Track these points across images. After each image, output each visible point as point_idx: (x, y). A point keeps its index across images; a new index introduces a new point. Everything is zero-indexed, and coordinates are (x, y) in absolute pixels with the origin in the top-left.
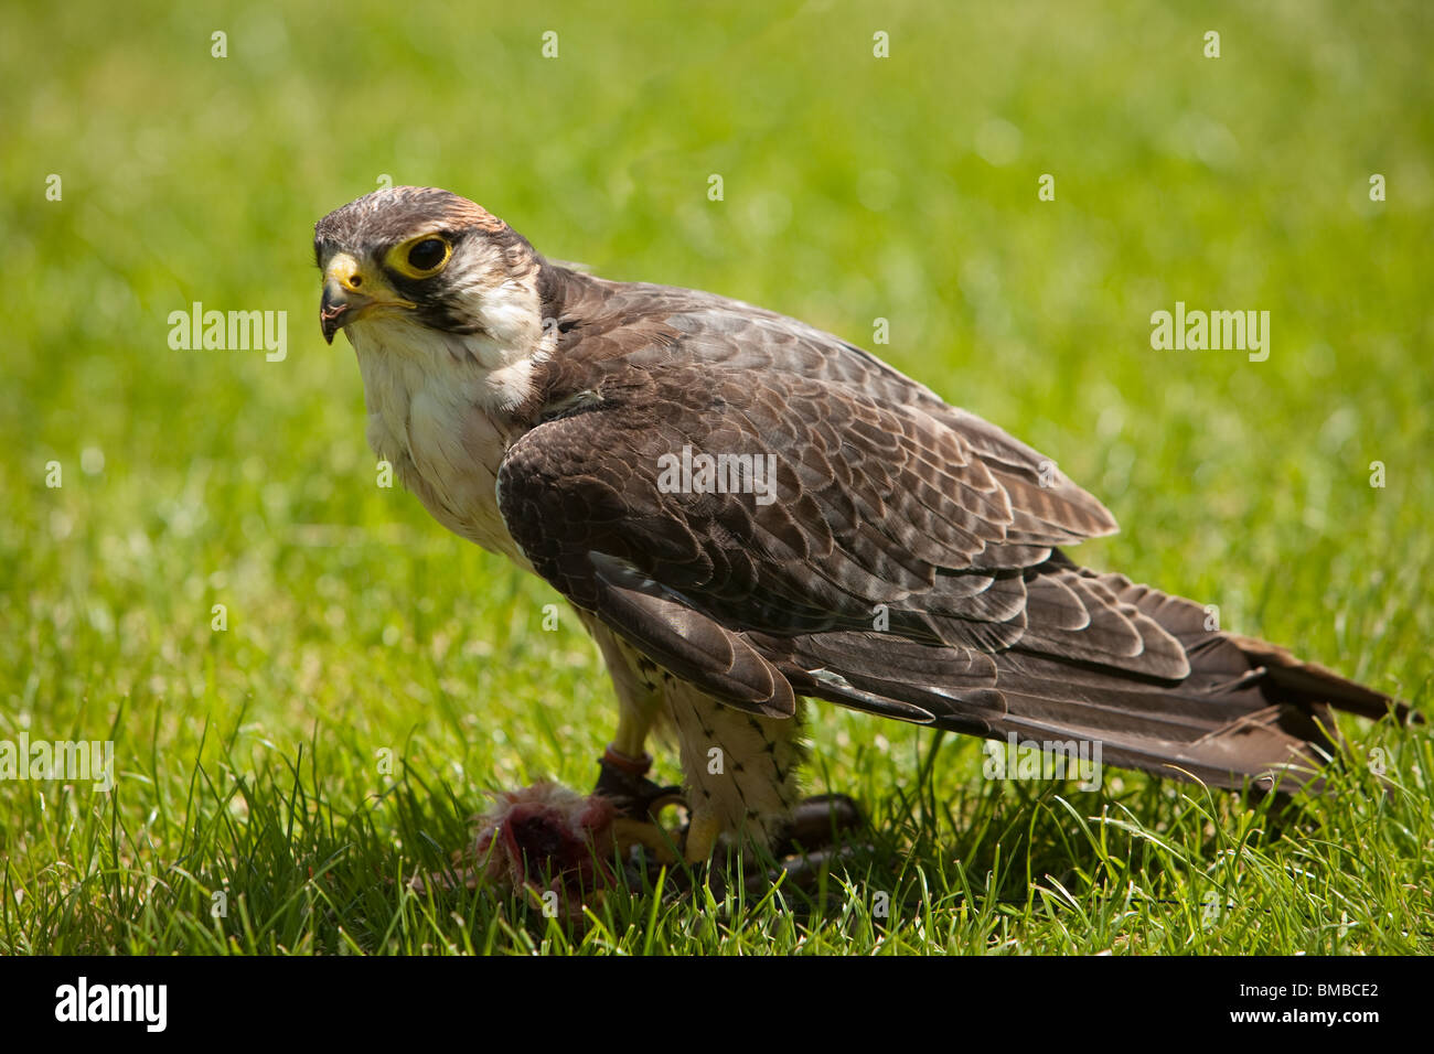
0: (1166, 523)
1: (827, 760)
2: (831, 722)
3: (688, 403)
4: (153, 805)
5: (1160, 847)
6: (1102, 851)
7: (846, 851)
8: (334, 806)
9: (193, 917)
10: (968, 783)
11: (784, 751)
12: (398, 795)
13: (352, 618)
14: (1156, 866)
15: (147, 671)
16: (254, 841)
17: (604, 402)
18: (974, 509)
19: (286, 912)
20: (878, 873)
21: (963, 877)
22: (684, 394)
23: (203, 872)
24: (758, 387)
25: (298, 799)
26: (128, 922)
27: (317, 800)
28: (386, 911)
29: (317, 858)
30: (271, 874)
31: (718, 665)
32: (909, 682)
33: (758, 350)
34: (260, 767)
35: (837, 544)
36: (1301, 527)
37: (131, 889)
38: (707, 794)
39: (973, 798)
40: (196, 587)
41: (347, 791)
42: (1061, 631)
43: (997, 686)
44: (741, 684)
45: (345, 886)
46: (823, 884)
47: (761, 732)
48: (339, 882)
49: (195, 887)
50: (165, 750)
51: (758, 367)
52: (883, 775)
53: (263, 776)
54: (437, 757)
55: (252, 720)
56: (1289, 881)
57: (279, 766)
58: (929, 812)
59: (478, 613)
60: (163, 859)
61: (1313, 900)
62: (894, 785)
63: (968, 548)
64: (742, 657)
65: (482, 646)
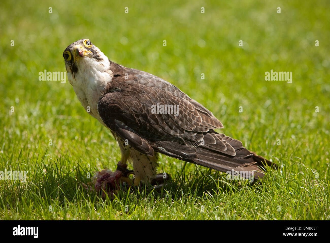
0: (233, 121)
1: (163, 166)
2: (164, 158)
3: (137, 92)
4: (27, 170)
5: (229, 186)
6: (218, 186)
7: (167, 184)
8: (64, 172)
9: (35, 193)
10: (191, 172)
11: (154, 164)
12: (76, 170)
13: (68, 133)
14: (228, 190)
15: (27, 143)
16: (47, 178)
17: (121, 90)
18: (194, 120)
19: (53, 192)
20: (173, 189)
21: (190, 190)
22: (137, 90)
23: (37, 184)
24: (152, 90)
25: (57, 170)
26: (22, 193)
27: (61, 171)
28: (74, 193)
29: (60, 182)
30: (51, 185)
31: (139, 144)
32: (178, 151)
33: (153, 83)
34: (49, 164)
35: (165, 123)
36: (260, 123)
37: (22, 187)
38: (138, 172)
39: (192, 175)
40: (37, 126)
41: (66, 169)
42: (210, 144)
43: (196, 153)
44: (143, 149)
45: (65, 188)
46: (162, 191)
47: (149, 160)
48: (64, 187)
49: (35, 187)
50: (30, 159)
51: (153, 86)
52: (175, 169)
53: (50, 165)
54: (85, 163)
55: (48, 154)
56: (255, 193)
57: (53, 163)
58: (184, 177)
59: (94, 134)
60: (29, 181)
61: (259, 197)
62: (177, 171)
63: (192, 127)
64: (144, 143)
65: (95, 141)
